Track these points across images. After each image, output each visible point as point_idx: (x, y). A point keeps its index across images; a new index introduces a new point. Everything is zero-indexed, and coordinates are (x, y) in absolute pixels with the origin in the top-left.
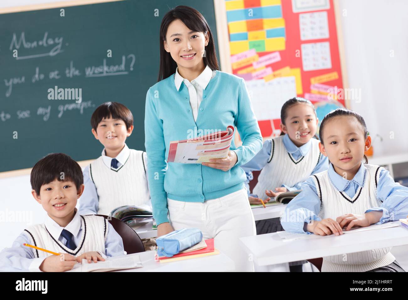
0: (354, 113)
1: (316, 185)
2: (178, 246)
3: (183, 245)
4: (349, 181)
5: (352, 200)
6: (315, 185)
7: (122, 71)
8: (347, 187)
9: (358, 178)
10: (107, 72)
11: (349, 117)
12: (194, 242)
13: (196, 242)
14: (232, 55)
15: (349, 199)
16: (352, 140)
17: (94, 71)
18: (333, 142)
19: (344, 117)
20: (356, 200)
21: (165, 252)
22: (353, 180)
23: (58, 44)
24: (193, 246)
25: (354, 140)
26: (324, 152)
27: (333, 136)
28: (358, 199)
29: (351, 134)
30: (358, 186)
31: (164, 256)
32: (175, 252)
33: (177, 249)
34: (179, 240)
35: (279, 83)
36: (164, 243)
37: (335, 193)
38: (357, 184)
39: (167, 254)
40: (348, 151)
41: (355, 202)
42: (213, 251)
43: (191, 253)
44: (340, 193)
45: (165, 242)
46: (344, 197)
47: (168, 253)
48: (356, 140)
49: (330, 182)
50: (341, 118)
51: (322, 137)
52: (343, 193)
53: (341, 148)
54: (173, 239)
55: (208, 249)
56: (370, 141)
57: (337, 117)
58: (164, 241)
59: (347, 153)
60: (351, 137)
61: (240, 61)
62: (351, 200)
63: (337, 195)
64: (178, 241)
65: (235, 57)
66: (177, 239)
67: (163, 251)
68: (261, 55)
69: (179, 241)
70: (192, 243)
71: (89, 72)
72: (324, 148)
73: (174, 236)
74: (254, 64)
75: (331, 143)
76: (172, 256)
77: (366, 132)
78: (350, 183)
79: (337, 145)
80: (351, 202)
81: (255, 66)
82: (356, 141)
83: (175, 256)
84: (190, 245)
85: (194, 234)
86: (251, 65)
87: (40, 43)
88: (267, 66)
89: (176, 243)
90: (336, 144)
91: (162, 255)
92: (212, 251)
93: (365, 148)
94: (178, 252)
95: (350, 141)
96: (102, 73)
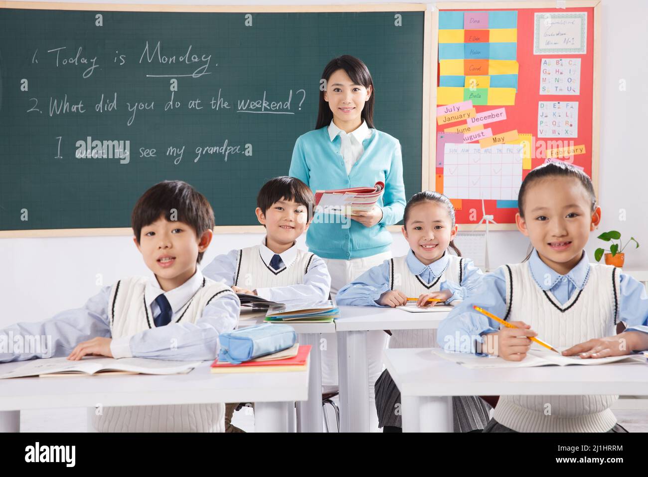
0: (576, 172)
1: (506, 277)
2: (250, 349)
3: (259, 348)
4: (562, 276)
5: (563, 308)
6: (504, 277)
7: (287, 110)
8: (556, 284)
9: (576, 275)
10: (266, 109)
11: (569, 178)
12: (280, 346)
13: (283, 347)
14: (438, 106)
15: (558, 304)
16: (572, 215)
17: (249, 105)
18: (541, 217)
19: (560, 178)
20: (570, 309)
21: (229, 354)
22: (567, 275)
23: (205, 63)
24: (276, 352)
25: (575, 215)
26: (524, 228)
27: (541, 209)
28: (572, 307)
29: (571, 206)
30: (574, 287)
31: (227, 362)
32: (245, 357)
33: (249, 353)
34: (253, 339)
35: (500, 151)
36: (229, 342)
37: (536, 292)
38: (572, 283)
39: (233, 359)
40: (564, 233)
41: (566, 311)
42: (303, 365)
43: (270, 363)
44: (544, 294)
45: (230, 340)
46: (550, 300)
47: (233, 357)
48: (578, 215)
49: (530, 274)
50: (555, 180)
51: (524, 208)
52: (549, 293)
53: (554, 228)
54: (244, 336)
55: (297, 359)
56: (599, 215)
57: (549, 178)
58: (230, 338)
59: (562, 236)
60: (570, 211)
61: (449, 115)
62: (561, 307)
63: (539, 296)
64: (252, 341)
65: (443, 109)
66: (250, 337)
67: (227, 354)
68: (480, 109)
69: (254, 342)
70: (276, 348)
71: (242, 106)
72: (524, 223)
73: (248, 332)
74: (469, 120)
75: (537, 219)
76: (240, 362)
77: (594, 202)
78: (561, 279)
79: (548, 222)
80: (560, 310)
81: (470, 124)
82: (578, 217)
83: (244, 363)
84: (272, 350)
85: (283, 333)
86: (465, 122)
87: (181, 59)
88: (486, 126)
89: (248, 344)
90: (544, 221)
91: (224, 360)
92: (302, 363)
93: (591, 226)
94: (249, 359)
95: (568, 217)
96: (260, 109)
